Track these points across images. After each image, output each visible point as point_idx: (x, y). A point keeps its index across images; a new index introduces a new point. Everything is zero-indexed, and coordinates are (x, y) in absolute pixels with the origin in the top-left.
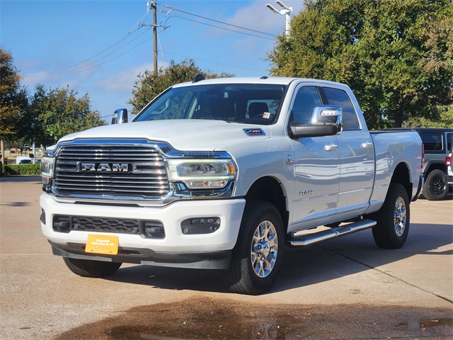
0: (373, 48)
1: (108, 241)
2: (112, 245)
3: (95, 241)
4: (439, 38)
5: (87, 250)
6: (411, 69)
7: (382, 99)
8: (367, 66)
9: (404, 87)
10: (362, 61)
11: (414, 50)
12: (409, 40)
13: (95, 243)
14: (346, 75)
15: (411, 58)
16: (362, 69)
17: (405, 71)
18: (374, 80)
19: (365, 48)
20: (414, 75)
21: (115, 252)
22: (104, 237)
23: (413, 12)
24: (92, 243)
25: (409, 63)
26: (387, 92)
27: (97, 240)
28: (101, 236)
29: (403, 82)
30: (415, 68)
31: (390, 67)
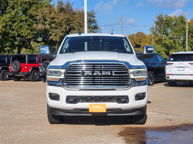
0: (13, 18)
1: (101, 106)
2: (103, 108)
3: (94, 107)
4: (43, 16)
5: (90, 111)
6: (30, 28)
7: (16, 40)
8: (11, 26)
9: (28, 36)
10: (9, 24)
11: (31, 20)
12: (29, 16)
13: (93, 108)
14: (2, 30)
15: (30, 23)
16: (8, 27)
17: (28, 29)
18: (14, 32)
19: (10, 18)
20: (31, 30)
21: (105, 111)
22: (98, 105)
23: (31, 4)
24: (92, 108)
25: (29, 25)
26: (18, 38)
27: (94, 106)
28: (96, 104)
29: (27, 33)
30: (32, 28)
31: (21, 27)
